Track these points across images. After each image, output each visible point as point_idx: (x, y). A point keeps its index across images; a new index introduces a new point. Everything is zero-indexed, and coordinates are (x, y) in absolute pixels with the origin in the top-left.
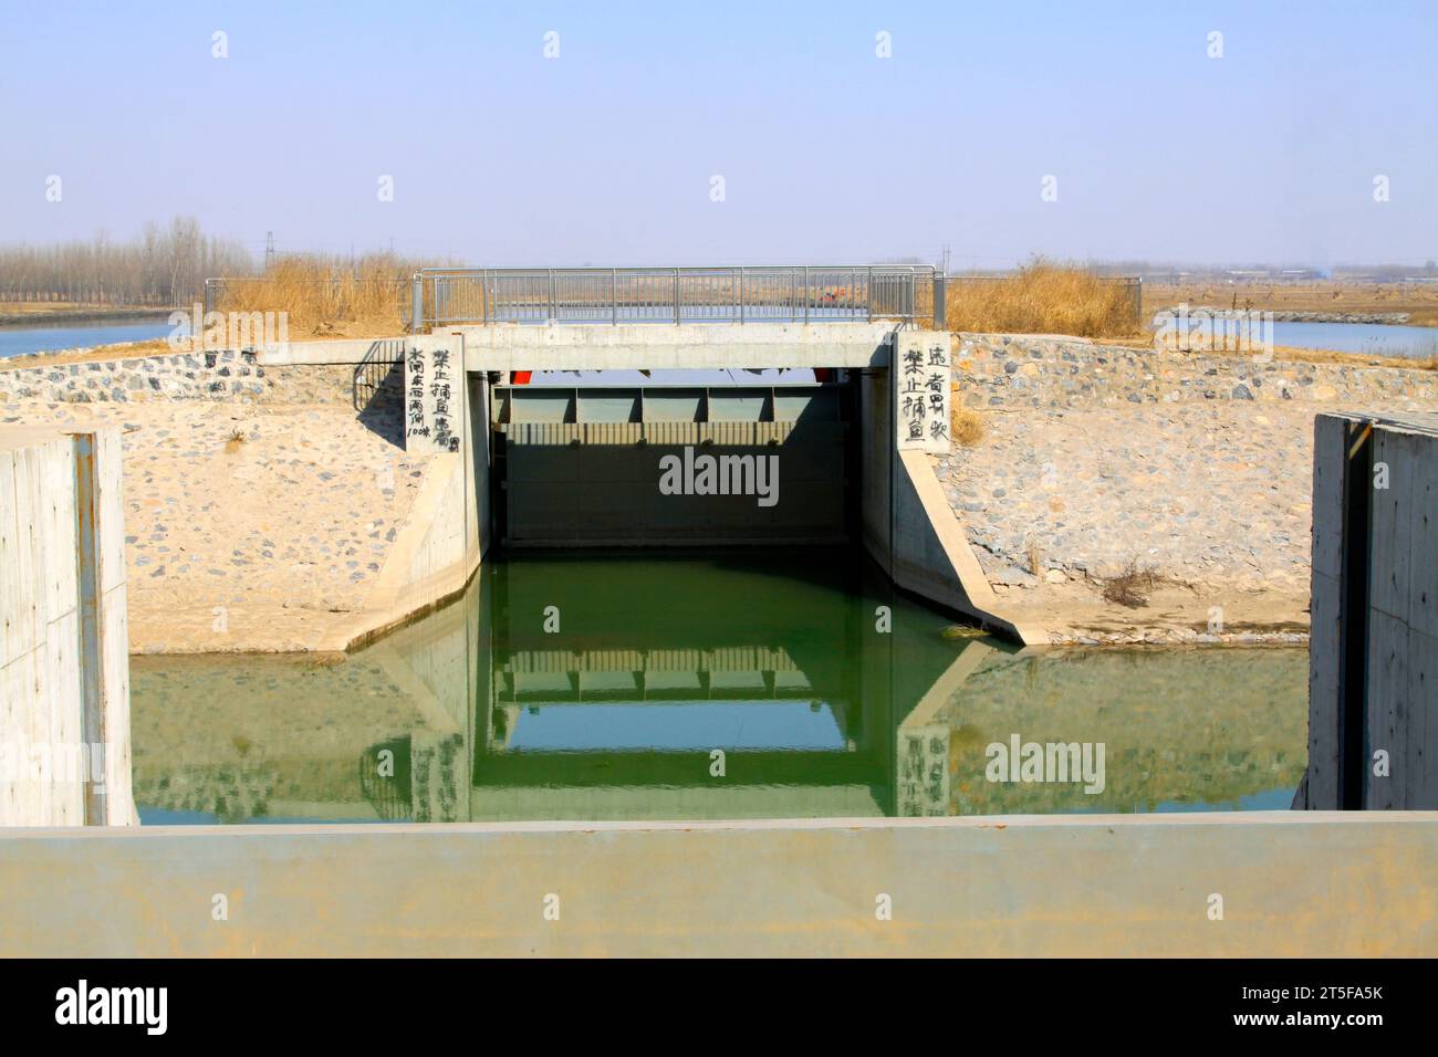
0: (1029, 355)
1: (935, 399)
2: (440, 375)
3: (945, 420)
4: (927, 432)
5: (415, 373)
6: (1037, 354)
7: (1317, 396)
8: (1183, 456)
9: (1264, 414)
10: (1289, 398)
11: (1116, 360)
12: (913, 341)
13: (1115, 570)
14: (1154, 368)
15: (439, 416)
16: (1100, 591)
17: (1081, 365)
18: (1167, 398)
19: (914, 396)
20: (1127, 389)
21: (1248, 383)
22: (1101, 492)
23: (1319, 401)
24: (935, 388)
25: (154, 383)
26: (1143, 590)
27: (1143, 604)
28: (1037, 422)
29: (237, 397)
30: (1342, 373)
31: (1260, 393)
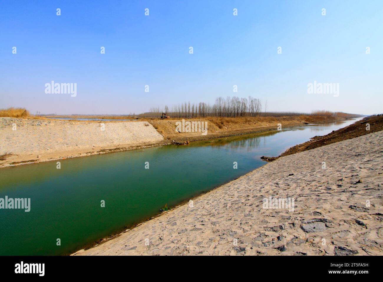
7: (51, 125)
8: (25, 134)
9: (42, 128)
10: (47, 125)
11: (15, 120)
13: (2, 154)
14: (23, 121)
18: (25, 126)
21: (40, 123)
30: (55, 122)
31: (42, 125)
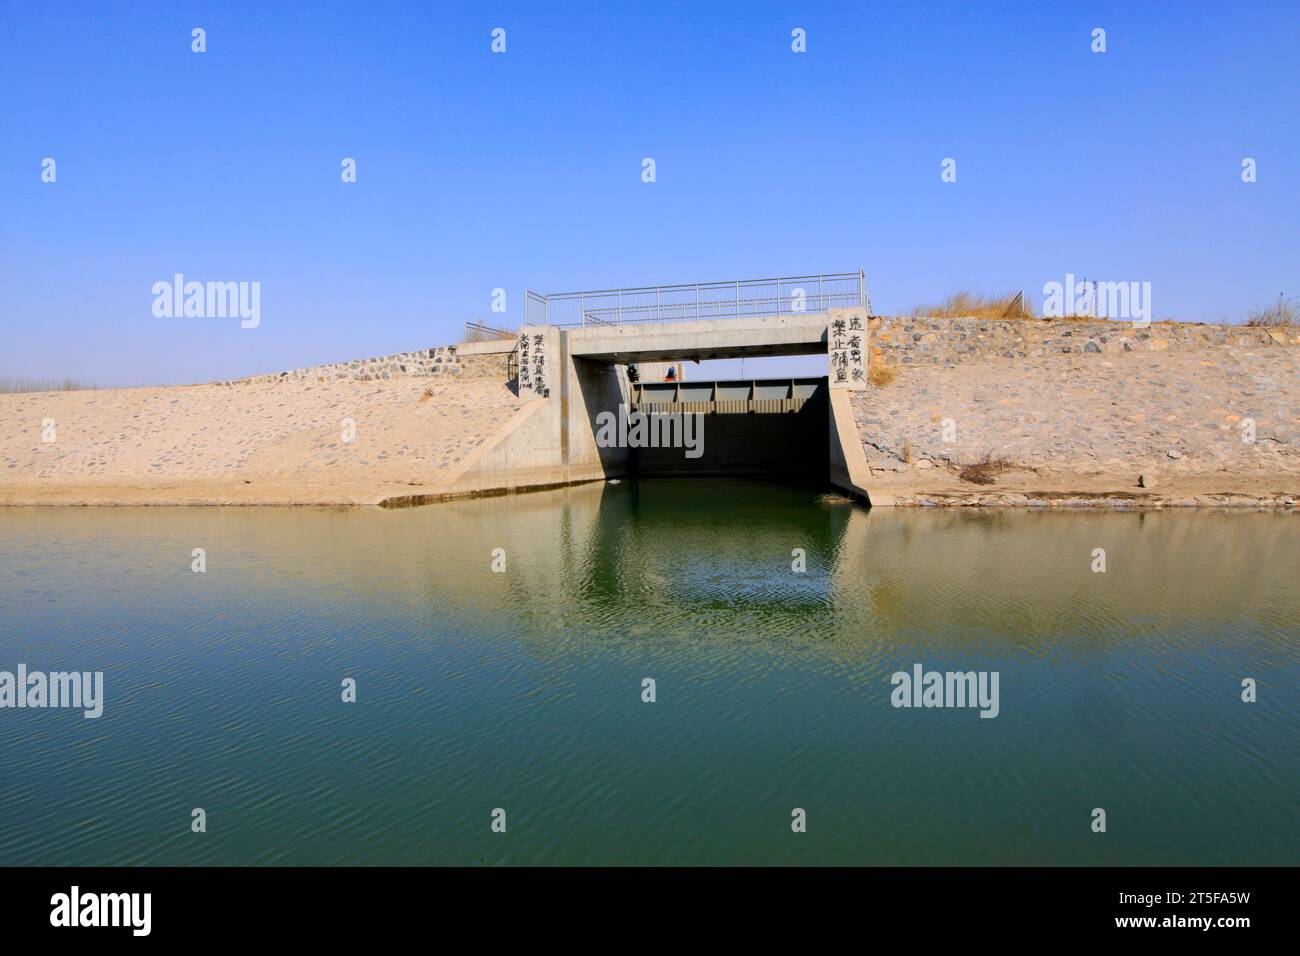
0: (931, 328)
1: (855, 353)
2: (538, 350)
3: (863, 367)
4: (849, 376)
5: (524, 350)
6: (936, 327)
7: (1152, 348)
8: (1041, 387)
9: (1109, 361)
10: (1130, 350)
11: (994, 329)
12: (838, 314)
13: (973, 459)
14: (1023, 333)
15: (538, 376)
16: (958, 474)
17: (968, 333)
18: (1033, 354)
19: (840, 352)
20: (1003, 348)
21: (1096, 340)
22: (972, 410)
23: (1155, 351)
24: (855, 345)
25: (403, 368)
26: (994, 473)
27: (992, 482)
28: (934, 372)
29: (445, 375)
30: (1173, 330)
31: (1107, 347)
